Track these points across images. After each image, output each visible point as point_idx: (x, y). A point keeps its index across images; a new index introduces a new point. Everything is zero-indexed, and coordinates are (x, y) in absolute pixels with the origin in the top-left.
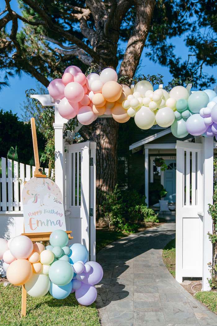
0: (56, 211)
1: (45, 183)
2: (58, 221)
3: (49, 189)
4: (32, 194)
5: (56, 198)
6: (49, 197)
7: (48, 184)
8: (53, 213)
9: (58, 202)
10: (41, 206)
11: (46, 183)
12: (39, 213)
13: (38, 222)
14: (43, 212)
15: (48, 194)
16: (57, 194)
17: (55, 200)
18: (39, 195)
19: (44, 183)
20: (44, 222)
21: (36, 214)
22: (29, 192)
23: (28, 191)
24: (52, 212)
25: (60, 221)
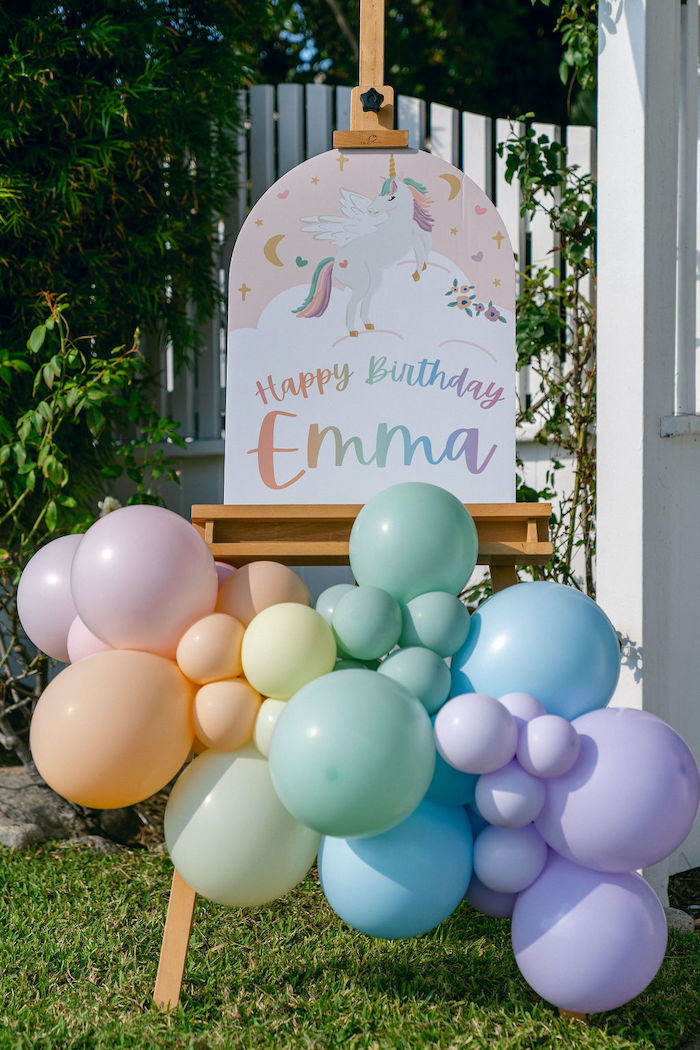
0: (451, 370)
1: (400, 184)
2: (464, 435)
3: (423, 220)
4: (301, 263)
5: (463, 282)
6: (416, 276)
7: (422, 190)
8: (431, 381)
9: (480, 308)
10: (354, 334)
11: (408, 181)
12: (334, 381)
13: (315, 437)
14: (359, 373)
15: (411, 255)
16: (478, 257)
17: (453, 298)
18: (344, 265)
19: (389, 190)
20: (357, 441)
21: (312, 390)
22: (280, 250)
23: (274, 241)
24: (429, 373)
25: (473, 434)
